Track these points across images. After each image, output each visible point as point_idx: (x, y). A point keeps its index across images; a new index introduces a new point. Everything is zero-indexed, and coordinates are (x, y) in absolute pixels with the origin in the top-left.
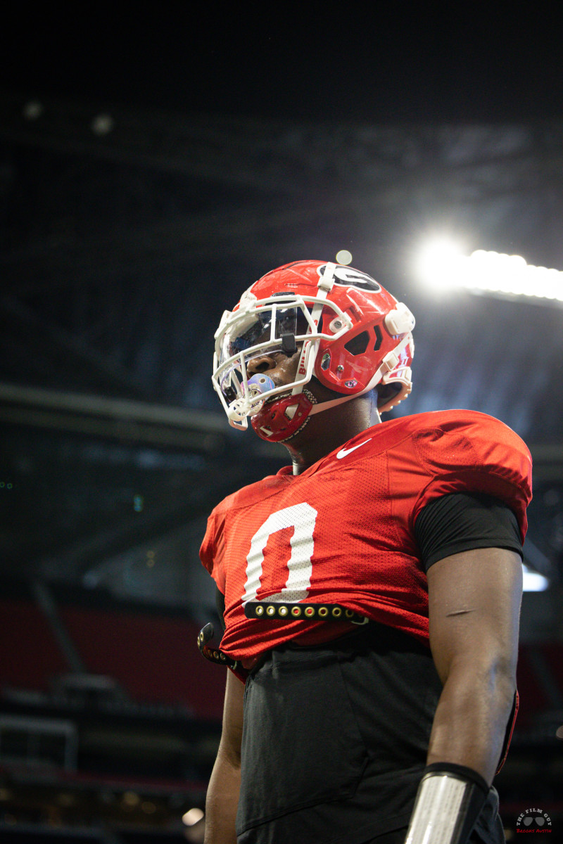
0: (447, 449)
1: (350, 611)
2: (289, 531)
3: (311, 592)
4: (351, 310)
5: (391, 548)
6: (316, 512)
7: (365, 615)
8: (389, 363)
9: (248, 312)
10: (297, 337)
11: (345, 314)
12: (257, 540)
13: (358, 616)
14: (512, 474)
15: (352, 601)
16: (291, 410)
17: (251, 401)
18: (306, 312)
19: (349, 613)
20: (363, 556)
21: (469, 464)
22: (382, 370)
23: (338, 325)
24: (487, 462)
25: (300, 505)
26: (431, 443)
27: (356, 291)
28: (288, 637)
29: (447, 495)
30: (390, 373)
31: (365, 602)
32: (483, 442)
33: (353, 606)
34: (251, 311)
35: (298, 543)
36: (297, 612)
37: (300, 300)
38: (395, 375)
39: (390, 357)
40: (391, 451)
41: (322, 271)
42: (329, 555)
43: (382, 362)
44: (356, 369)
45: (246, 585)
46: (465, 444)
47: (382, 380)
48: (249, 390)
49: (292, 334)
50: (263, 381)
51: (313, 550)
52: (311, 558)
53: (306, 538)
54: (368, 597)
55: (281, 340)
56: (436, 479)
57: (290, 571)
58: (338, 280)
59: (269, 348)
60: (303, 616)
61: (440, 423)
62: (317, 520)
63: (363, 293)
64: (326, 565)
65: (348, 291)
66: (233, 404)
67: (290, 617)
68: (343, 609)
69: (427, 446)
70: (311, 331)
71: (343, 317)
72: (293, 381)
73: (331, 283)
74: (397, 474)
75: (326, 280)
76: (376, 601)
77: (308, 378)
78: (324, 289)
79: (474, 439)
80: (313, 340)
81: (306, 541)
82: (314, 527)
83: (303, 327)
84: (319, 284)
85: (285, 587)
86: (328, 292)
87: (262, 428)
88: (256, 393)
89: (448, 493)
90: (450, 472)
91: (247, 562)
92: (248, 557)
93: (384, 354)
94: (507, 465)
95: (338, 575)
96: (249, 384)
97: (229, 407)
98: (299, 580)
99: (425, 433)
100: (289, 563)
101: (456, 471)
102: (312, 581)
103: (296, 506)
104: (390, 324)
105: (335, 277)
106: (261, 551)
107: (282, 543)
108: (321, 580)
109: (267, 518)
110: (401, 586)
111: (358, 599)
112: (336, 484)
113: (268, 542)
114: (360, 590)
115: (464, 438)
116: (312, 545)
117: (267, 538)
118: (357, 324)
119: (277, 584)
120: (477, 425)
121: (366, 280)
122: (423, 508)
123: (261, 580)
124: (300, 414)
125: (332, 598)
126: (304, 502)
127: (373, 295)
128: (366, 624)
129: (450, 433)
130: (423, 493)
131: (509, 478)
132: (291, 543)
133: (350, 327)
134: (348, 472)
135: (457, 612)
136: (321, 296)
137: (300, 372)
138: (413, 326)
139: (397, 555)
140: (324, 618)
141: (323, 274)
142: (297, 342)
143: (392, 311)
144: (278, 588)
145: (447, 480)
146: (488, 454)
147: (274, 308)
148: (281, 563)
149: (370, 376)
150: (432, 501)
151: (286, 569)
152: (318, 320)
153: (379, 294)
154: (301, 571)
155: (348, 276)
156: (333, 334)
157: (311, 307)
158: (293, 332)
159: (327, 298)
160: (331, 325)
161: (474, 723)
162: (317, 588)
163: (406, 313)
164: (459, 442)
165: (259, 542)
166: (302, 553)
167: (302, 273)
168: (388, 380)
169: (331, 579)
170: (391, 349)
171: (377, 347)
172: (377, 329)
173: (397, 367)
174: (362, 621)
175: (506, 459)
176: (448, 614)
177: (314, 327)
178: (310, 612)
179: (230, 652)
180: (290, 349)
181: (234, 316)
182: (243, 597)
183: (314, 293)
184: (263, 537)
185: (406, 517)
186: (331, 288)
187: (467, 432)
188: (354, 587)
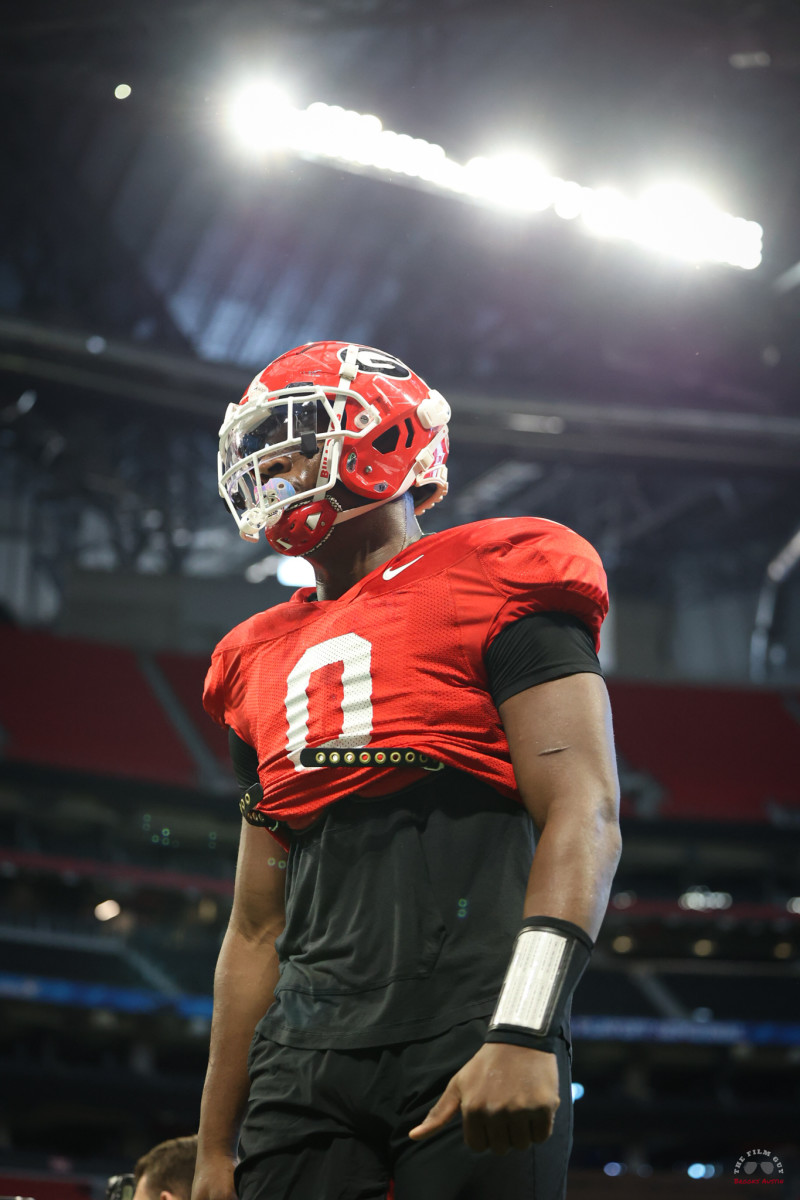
0: (520, 565)
1: (425, 755)
2: (338, 667)
3: (375, 737)
4: (377, 401)
5: (463, 684)
6: (370, 644)
7: (440, 760)
8: (422, 461)
9: (259, 407)
10: (318, 436)
11: (372, 407)
12: (294, 680)
13: (432, 761)
14: (591, 590)
15: (425, 745)
16: (313, 520)
17: (267, 510)
18: (327, 404)
19: (423, 758)
20: (434, 693)
21: (546, 581)
22: (415, 470)
23: (365, 420)
24: (566, 578)
25: (345, 636)
26: (500, 559)
27: (384, 379)
28: (351, 790)
29: (521, 619)
30: (424, 474)
31: (440, 745)
32: (559, 555)
33: (428, 750)
34: (263, 405)
35: (351, 681)
36: (365, 758)
37: (320, 391)
38: (427, 476)
39: (424, 455)
40: (454, 571)
41: (344, 355)
42: (392, 694)
43: (415, 461)
44: (387, 470)
45: (288, 733)
46: (541, 558)
47: (415, 481)
48: (265, 496)
49: (312, 432)
50: (281, 486)
51: (371, 688)
52: (371, 697)
53: (362, 674)
54: (443, 740)
55: (299, 439)
56: (509, 600)
57: (345, 714)
58: (362, 367)
59: (286, 449)
60: (372, 762)
61: (507, 536)
62: (373, 654)
63: (390, 380)
64: (390, 704)
65: (374, 380)
66: (245, 515)
67: (357, 764)
68: (417, 753)
69: (495, 563)
70: (333, 427)
71: (370, 411)
72: (315, 487)
73: (354, 370)
74: (463, 596)
75: (349, 367)
76: (452, 744)
77: (332, 482)
78: (347, 378)
79: (548, 552)
80: (337, 438)
81: (360, 679)
82: (370, 661)
83: (324, 422)
84: (340, 373)
85: (342, 733)
86: (352, 381)
87: (279, 541)
88: (273, 500)
89: (524, 616)
90: (526, 591)
91: (285, 707)
92: (286, 700)
93: (416, 451)
94: (585, 580)
95: (406, 716)
96: (263, 489)
97: (241, 518)
98: (357, 724)
99: (491, 548)
100: (344, 704)
101: (533, 591)
102: (375, 724)
103: (340, 638)
104: (424, 417)
105: (358, 362)
106: (304, 692)
107: (330, 680)
108: (386, 722)
109: (303, 653)
110: (478, 727)
111: (432, 742)
112: (390, 611)
113: (310, 681)
114: (433, 732)
115: (538, 552)
116: (370, 682)
117: (309, 677)
118: (385, 417)
119: (331, 728)
120: (549, 536)
121: (393, 364)
122: (498, 635)
123: (309, 725)
124: (323, 523)
125: (401, 742)
126: (350, 632)
127: (403, 382)
128: (442, 770)
129: (520, 546)
130: (496, 618)
131: (590, 595)
132: (343, 681)
133: (378, 422)
134: (402, 596)
135: (551, 750)
136: (344, 387)
137: (322, 476)
138: (448, 417)
139: (470, 691)
140: (396, 764)
141: (344, 359)
142: (319, 441)
143: (425, 401)
144: (332, 734)
145: (522, 601)
146: (566, 568)
147: (290, 401)
148: (332, 705)
149: (402, 477)
150: (507, 627)
151: (340, 711)
152: (342, 414)
153: (408, 381)
154: (358, 712)
155: (373, 361)
156: (359, 430)
157: (332, 399)
158: (312, 429)
159: (351, 388)
160: (357, 420)
161: (578, 875)
162: (383, 731)
163: (441, 403)
164: (532, 557)
165: (298, 682)
166: (358, 693)
167: (322, 360)
168: (422, 481)
169: (398, 720)
170: (424, 446)
171: (409, 444)
172: (408, 422)
173: (432, 466)
174: (436, 766)
175: (584, 574)
176: (541, 753)
177: (337, 423)
178: (380, 758)
179: (274, 812)
180: (310, 449)
181: (242, 411)
182: (287, 747)
183: (335, 383)
184: (301, 676)
185: (479, 646)
186: (355, 376)
187: (542, 545)
188: (427, 728)
